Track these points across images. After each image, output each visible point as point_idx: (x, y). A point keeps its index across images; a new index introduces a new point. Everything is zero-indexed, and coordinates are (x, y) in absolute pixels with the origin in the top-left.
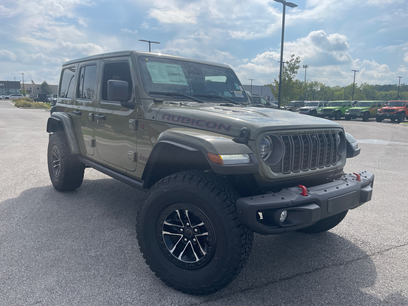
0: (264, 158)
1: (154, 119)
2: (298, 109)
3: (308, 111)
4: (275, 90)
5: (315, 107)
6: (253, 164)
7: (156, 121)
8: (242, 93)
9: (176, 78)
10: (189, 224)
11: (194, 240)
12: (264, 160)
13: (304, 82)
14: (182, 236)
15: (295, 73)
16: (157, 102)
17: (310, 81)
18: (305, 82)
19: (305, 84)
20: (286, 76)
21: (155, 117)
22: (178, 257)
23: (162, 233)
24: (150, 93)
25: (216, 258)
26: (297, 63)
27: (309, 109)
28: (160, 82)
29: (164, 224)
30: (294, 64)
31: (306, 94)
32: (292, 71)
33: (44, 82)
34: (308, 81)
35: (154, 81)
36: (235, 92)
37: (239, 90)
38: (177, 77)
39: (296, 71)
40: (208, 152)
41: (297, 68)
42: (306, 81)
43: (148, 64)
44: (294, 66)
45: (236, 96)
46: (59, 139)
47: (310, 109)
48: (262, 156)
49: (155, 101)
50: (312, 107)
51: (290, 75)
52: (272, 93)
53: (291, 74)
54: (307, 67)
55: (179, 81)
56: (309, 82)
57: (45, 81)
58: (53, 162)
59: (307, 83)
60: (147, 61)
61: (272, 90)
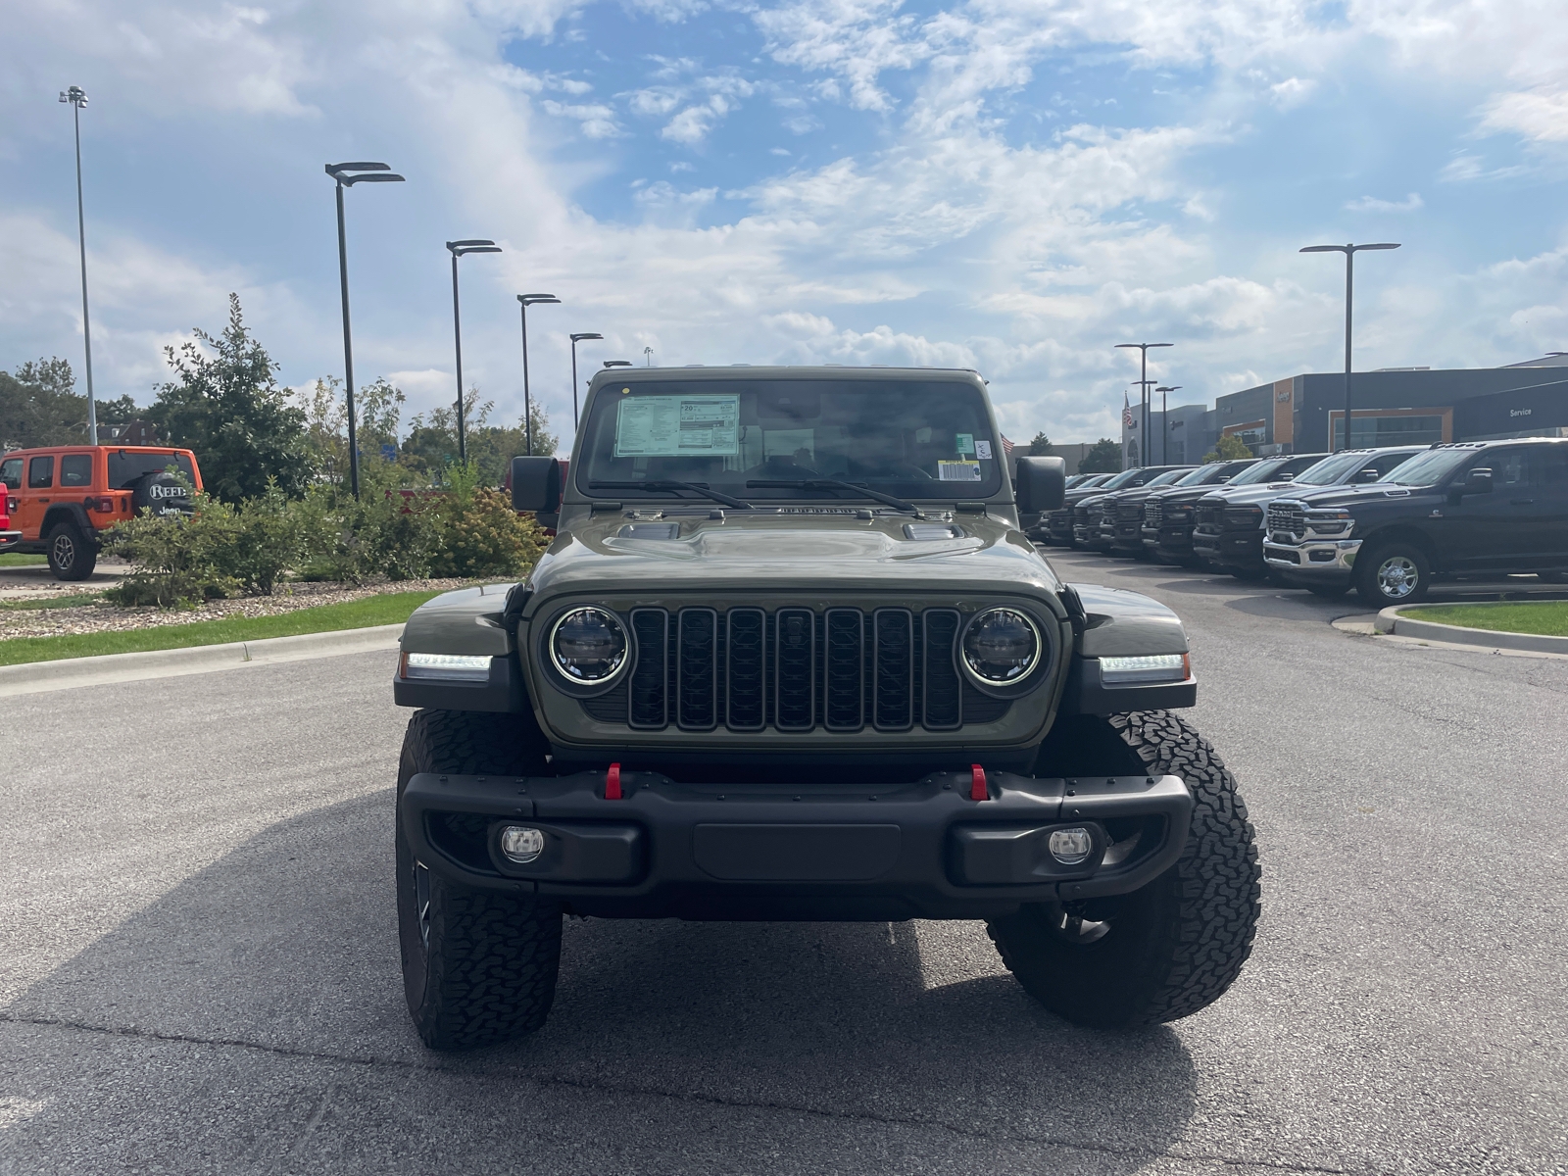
8: (976, 466)
9: (706, 435)
24: (590, 487)
28: (641, 451)
33: (1037, 438)
35: (621, 451)
36: (941, 463)
37: (972, 457)
38: (709, 431)
43: (627, 403)
49: (595, 508)
57: (1041, 434)
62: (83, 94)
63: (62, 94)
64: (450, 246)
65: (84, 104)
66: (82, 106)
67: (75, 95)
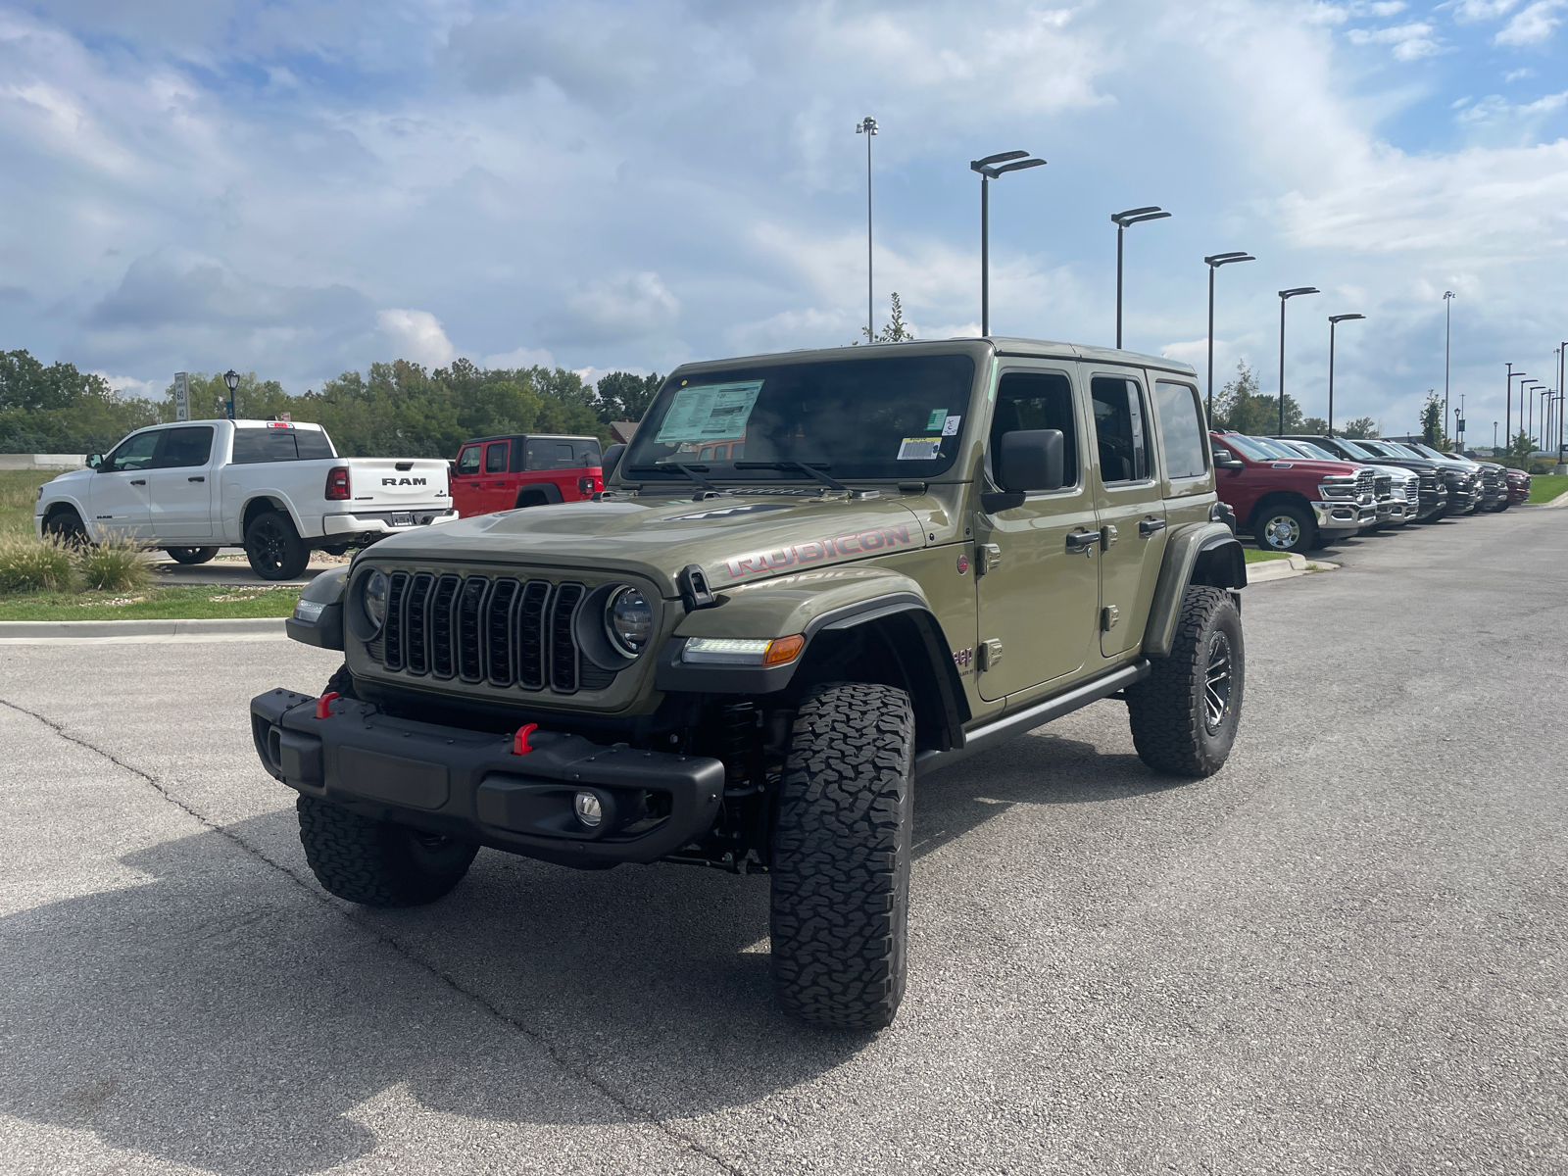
9: (725, 420)
28: (674, 437)
38: (730, 417)
43: (682, 394)
62: (875, 123)
63: (859, 126)
64: (1115, 218)
65: (876, 132)
66: (874, 134)
67: (869, 125)
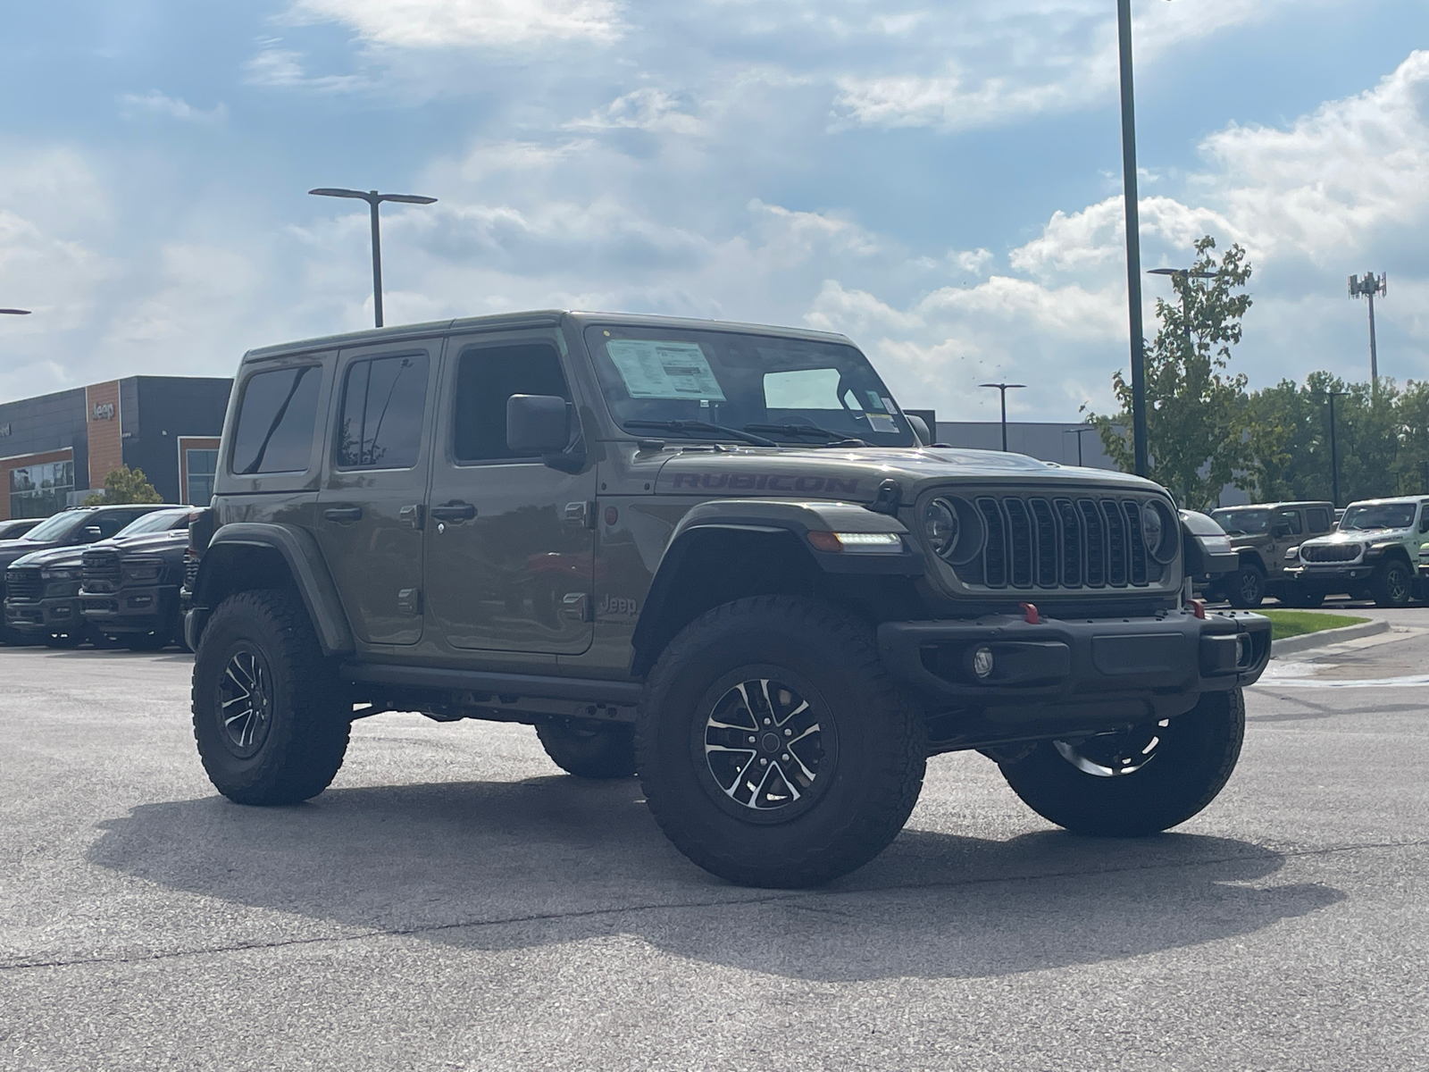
0: (943, 552)
1: (650, 491)
2: (1295, 549)
3: (1358, 559)
4: (1119, 438)
5: (1400, 532)
6: (910, 555)
7: (655, 494)
8: (892, 420)
9: (690, 380)
10: (771, 719)
11: (785, 757)
12: (944, 556)
13: (1366, 387)
14: (755, 752)
15: (1227, 338)
16: (649, 450)
17: (1410, 382)
18: (1376, 385)
19: (1376, 398)
20: (1180, 358)
21: (652, 486)
22: (748, 803)
23: (704, 749)
24: (626, 426)
25: (841, 778)
26: (1233, 284)
27: (1363, 549)
28: (649, 393)
29: (709, 727)
30: (1214, 289)
31: (1393, 465)
32: (1208, 326)
34: (1390, 381)
35: (634, 392)
36: (869, 416)
37: (885, 411)
38: (691, 377)
39: (1233, 327)
40: (809, 531)
41: (1236, 310)
42: (1383, 382)
43: (612, 346)
44: (1218, 299)
45: (875, 430)
46: (266, 613)
47: (1367, 544)
48: (937, 550)
49: (642, 446)
50: (1377, 534)
51: (1200, 347)
52: (1106, 453)
53: (1208, 340)
54: (1377, 288)
55: (698, 389)
56: (1402, 388)
58: (220, 704)
59: (1392, 395)
60: (608, 339)
61: (1106, 440)
